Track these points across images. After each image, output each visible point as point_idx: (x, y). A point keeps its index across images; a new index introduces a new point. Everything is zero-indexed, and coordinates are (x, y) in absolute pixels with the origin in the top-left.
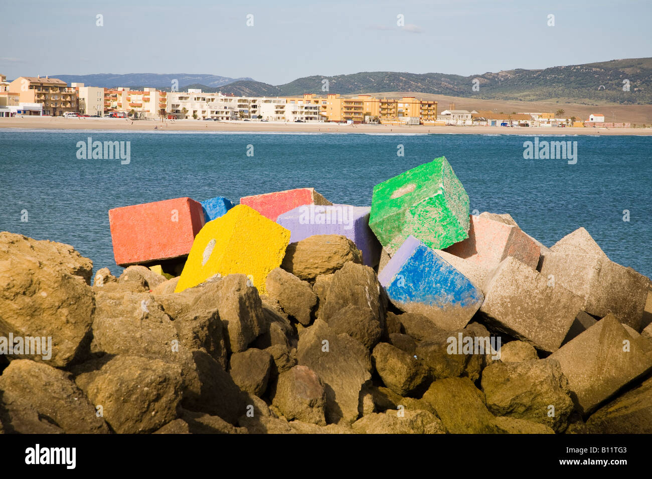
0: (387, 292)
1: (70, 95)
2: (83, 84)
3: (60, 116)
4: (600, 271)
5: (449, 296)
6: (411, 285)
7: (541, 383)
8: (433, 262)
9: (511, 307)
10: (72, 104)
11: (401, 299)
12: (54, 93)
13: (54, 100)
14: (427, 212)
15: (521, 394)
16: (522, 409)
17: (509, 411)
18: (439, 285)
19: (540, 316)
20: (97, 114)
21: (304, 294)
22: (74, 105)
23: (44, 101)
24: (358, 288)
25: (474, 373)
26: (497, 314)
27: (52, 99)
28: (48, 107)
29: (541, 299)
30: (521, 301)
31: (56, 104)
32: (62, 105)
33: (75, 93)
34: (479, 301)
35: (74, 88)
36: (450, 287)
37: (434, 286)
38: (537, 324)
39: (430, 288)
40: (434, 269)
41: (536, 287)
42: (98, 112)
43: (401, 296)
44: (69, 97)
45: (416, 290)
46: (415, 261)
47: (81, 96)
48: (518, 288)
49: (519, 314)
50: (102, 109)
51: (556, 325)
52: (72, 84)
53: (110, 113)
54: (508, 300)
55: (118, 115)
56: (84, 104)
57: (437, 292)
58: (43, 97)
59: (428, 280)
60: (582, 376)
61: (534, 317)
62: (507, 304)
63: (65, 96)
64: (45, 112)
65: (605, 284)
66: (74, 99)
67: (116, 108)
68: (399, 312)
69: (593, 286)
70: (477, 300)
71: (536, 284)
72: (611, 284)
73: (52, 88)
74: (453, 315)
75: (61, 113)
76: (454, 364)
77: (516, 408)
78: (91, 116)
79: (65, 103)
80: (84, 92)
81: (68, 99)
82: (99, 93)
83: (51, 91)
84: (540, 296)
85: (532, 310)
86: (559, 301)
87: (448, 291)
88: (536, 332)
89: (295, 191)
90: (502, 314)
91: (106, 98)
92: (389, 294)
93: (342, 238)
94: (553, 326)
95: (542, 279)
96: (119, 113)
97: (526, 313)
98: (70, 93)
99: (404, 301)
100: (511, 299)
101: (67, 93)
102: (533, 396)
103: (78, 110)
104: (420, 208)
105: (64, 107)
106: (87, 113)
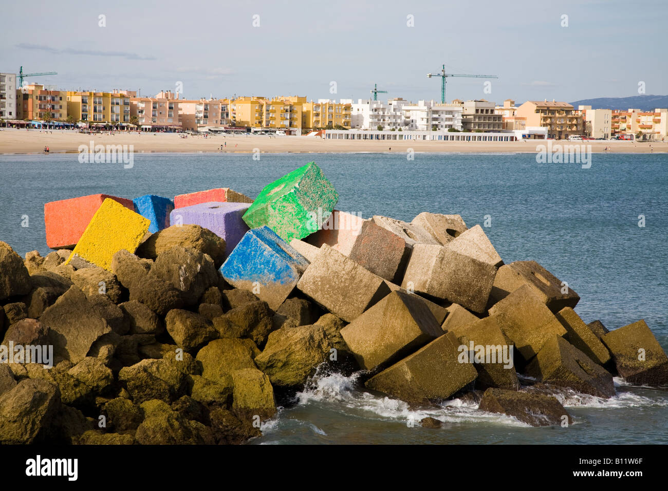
0: (221, 271)
1: (577, 118)
2: (591, 106)
3: (565, 139)
4: (443, 259)
5: (271, 275)
6: (241, 266)
7: (296, 343)
8: (257, 247)
9: (321, 285)
10: (579, 127)
11: (232, 277)
12: (560, 116)
13: (560, 123)
14: (284, 207)
15: (278, 352)
16: (280, 364)
17: (269, 365)
18: (262, 266)
19: (345, 293)
20: (603, 137)
21: (137, 270)
22: (580, 128)
23: (550, 125)
24: (175, 267)
25: (259, 336)
26: (309, 291)
27: (558, 122)
28: (553, 131)
29: (346, 279)
30: (330, 280)
31: (562, 127)
32: (567, 128)
33: (582, 116)
34: (295, 280)
35: (581, 111)
36: (271, 268)
37: (259, 266)
38: (341, 299)
39: (255, 268)
40: (258, 253)
41: (344, 268)
42: (605, 134)
43: (232, 275)
44: (575, 120)
45: (245, 270)
46: (243, 246)
47: (587, 119)
48: (328, 270)
49: (327, 291)
50: (609, 131)
51: (357, 301)
52: (580, 106)
53: (617, 135)
54: (319, 279)
55: (625, 137)
56: (591, 127)
57: (261, 272)
58: (548, 121)
59: (254, 262)
60: (369, 342)
61: (339, 293)
62: (318, 283)
63: (571, 119)
64: (551, 136)
65: (447, 271)
66: (580, 121)
67: (625, 130)
68: (231, 287)
69: (434, 272)
70: (294, 278)
71: (343, 267)
72: (454, 271)
73: (559, 112)
74: (274, 291)
75: (567, 137)
76: (235, 327)
77: (276, 363)
78: (597, 139)
79: (571, 126)
80: (591, 115)
81: (575, 122)
82: (606, 116)
83: (557, 115)
84: (346, 276)
85: (339, 288)
86: (361, 281)
87: (270, 271)
88: (340, 306)
89: (214, 191)
90: (313, 290)
91: (613, 121)
92: (222, 273)
93: (196, 227)
94: (355, 301)
95: (349, 262)
96: (626, 135)
97: (333, 290)
98: (576, 116)
99: (235, 278)
100: (321, 278)
101: (573, 116)
102: (287, 354)
103: (584, 132)
104: (278, 204)
105: (570, 130)
106: (593, 136)
